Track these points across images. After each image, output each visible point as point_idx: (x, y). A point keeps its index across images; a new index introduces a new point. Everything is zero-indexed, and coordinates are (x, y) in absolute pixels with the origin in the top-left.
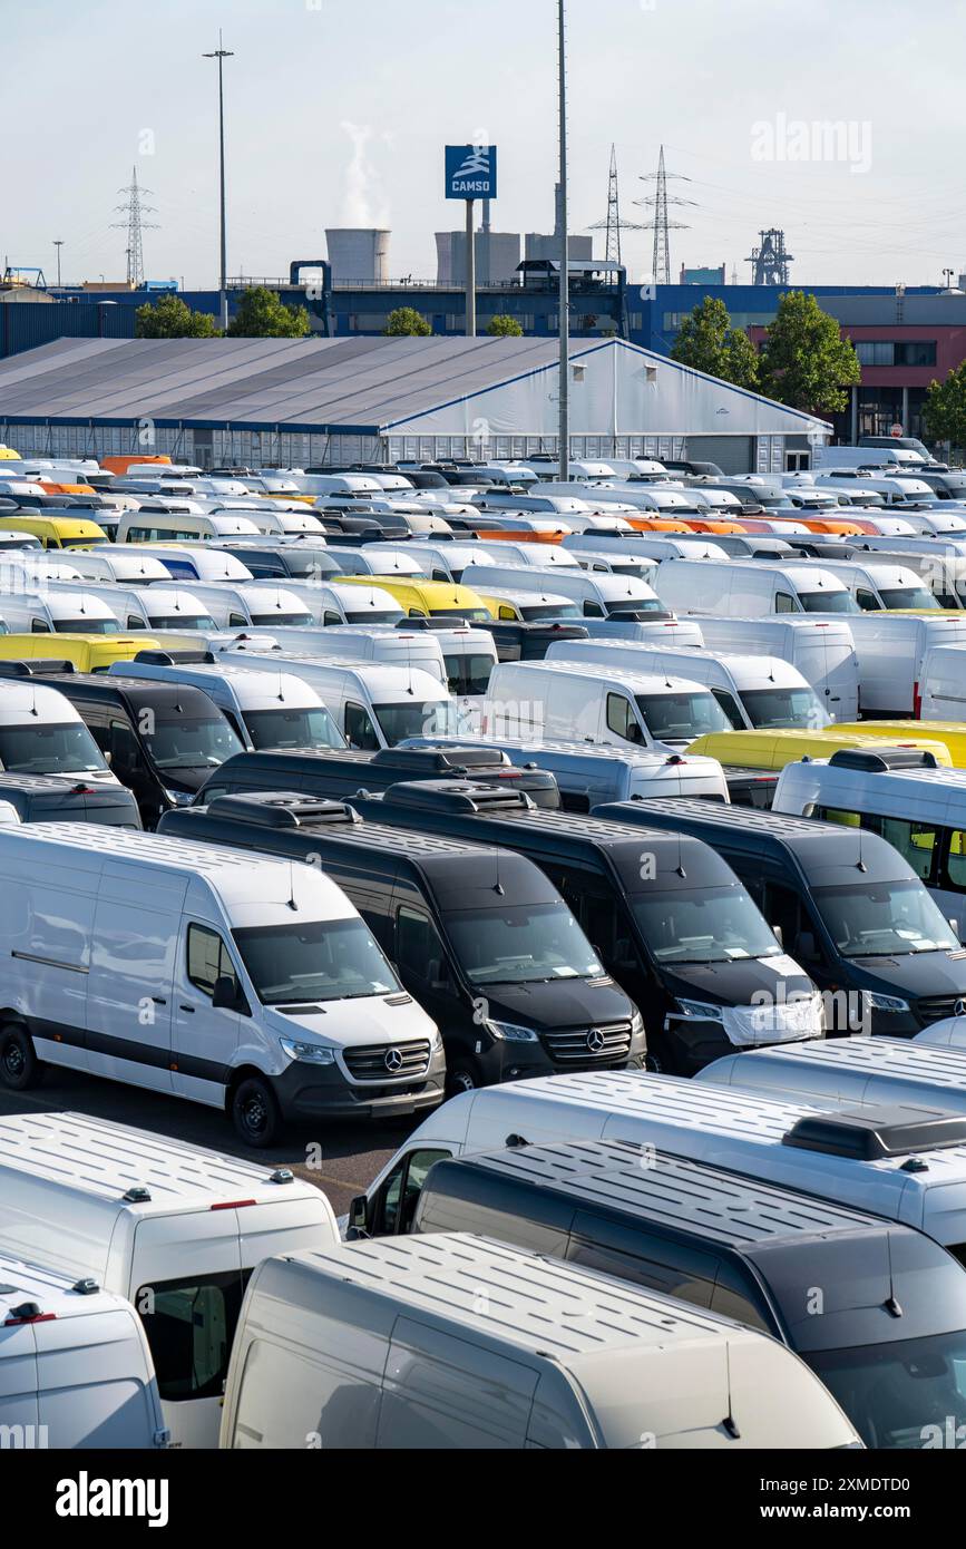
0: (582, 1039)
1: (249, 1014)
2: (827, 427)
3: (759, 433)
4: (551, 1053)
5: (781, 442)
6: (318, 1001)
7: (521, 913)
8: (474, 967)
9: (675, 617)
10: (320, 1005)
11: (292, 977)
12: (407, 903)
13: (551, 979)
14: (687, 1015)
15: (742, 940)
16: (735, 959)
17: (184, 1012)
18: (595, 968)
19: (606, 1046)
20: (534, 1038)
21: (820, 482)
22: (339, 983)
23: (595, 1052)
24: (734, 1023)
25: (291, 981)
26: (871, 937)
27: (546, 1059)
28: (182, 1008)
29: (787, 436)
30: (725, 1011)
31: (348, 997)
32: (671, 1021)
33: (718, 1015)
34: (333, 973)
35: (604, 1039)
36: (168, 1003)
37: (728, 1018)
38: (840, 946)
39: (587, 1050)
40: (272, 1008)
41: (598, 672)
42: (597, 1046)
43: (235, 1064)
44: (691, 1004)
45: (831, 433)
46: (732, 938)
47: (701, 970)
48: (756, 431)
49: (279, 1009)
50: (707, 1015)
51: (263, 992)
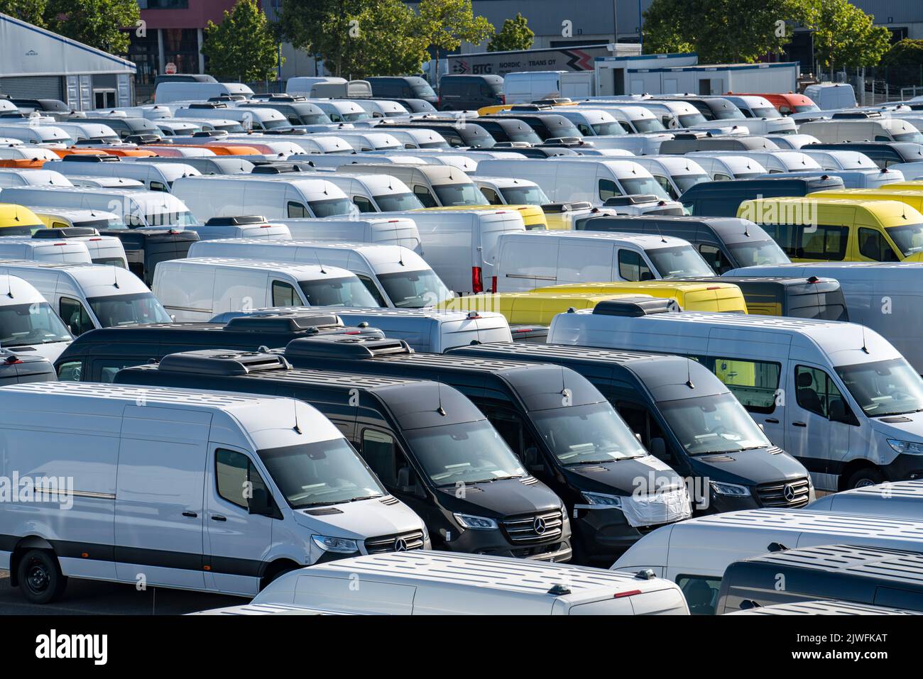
0: (530, 524)
1: (281, 518)
2: (130, 66)
3: (67, 73)
4: (508, 537)
5: (88, 81)
6: (332, 504)
7: (461, 430)
8: (434, 474)
9: (266, 221)
10: (337, 507)
11: (304, 487)
12: (367, 426)
13: (494, 480)
14: (592, 505)
15: (616, 446)
16: (618, 460)
17: (215, 521)
18: (520, 471)
19: (548, 530)
20: (494, 526)
21: (179, 113)
22: (340, 490)
23: (540, 535)
24: (631, 510)
25: (303, 491)
26: (707, 440)
27: (504, 542)
28: (213, 518)
29: (94, 76)
30: (623, 499)
31: (353, 500)
32: (580, 511)
33: (617, 504)
34: (332, 483)
35: (546, 524)
36: (200, 516)
37: (623, 504)
38: (687, 446)
39: (533, 533)
40: (301, 511)
41: (256, 265)
42: (541, 530)
43: (269, 559)
44: (594, 496)
45: (134, 71)
46: (609, 445)
47: (596, 469)
48: (64, 71)
49: (307, 512)
50: (609, 504)
51: (290, 499)
